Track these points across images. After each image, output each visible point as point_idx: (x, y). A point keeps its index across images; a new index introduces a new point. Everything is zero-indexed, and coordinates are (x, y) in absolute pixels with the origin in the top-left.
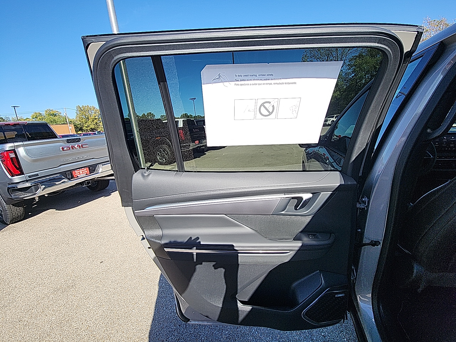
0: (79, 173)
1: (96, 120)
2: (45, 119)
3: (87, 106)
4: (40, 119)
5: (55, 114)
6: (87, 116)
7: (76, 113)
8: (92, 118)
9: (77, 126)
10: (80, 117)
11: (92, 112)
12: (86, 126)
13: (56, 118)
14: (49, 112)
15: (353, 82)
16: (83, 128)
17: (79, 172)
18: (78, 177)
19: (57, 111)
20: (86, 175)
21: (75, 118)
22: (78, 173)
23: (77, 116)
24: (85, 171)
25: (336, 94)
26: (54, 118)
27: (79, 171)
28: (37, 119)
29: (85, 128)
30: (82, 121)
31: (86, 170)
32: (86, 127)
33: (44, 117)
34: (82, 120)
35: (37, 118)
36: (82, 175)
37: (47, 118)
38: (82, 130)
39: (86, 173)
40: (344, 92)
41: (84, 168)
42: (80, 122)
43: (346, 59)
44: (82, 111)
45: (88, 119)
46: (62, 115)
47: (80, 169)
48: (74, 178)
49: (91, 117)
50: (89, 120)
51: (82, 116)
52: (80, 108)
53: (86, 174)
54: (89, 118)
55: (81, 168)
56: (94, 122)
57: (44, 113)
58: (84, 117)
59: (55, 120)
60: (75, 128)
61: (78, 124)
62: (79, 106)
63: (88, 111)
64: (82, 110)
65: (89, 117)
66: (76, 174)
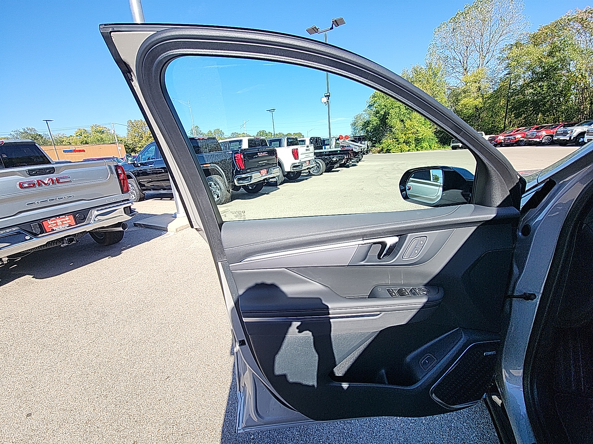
0: (55, 225)
1: (151, 139)
2: (90, 137)
3: (140, 120)
4: (85, 137)
5: (102, 130)
6: (140, 133)
7: (127, 129)
8: (147, 136)
9: (129, 146)
10: (132, 135)
11: (146, 129)
12: (140, 146)
13: (103, 136)
14: (95, 128)
15: (505, 83)
16: (136, 149)
17: (56, 223)
18: (53, 230)
19: (105, 128)
20: (68, 227)
21: (126, 136)
22: (54, 223)
23: (128, 133)
24: (66, 221)
25: (477, 102)
26: (101, 136)
27: (55, 221)
28: (81, 137)
29: (138, 148)
30: (134, 140)
31: (69, 220)
32: (140, 148)
33: (90, 134)
34: (135, 138)
35: (82, 135)
36: (61, 228)
37: (93, 136)
38: (135, 151)
39: (68, 223)
40: (489, 98)
41: (64, 216)
42: (133, 141)
43: (495, 49)
44: (134, 128)
45: (141, 137)
46: (110, 132)
47: (58, 218)
48: (46, 232)
49: (145, 134)
50: (142, 139)
51: (135, 133)
52: (132, 123)
53: (70, 225)
54: (143, 136)
55: (59, 216)
56: (149, 141)
57: (89, 129)
58: (137, 135)
59: (102, 139)
60: (126, 148)
61: (130, 144)
62: (130, 121)
63: (142, 127)
64: (134, 126)
65: (143, 134)
66: (49, 226)
